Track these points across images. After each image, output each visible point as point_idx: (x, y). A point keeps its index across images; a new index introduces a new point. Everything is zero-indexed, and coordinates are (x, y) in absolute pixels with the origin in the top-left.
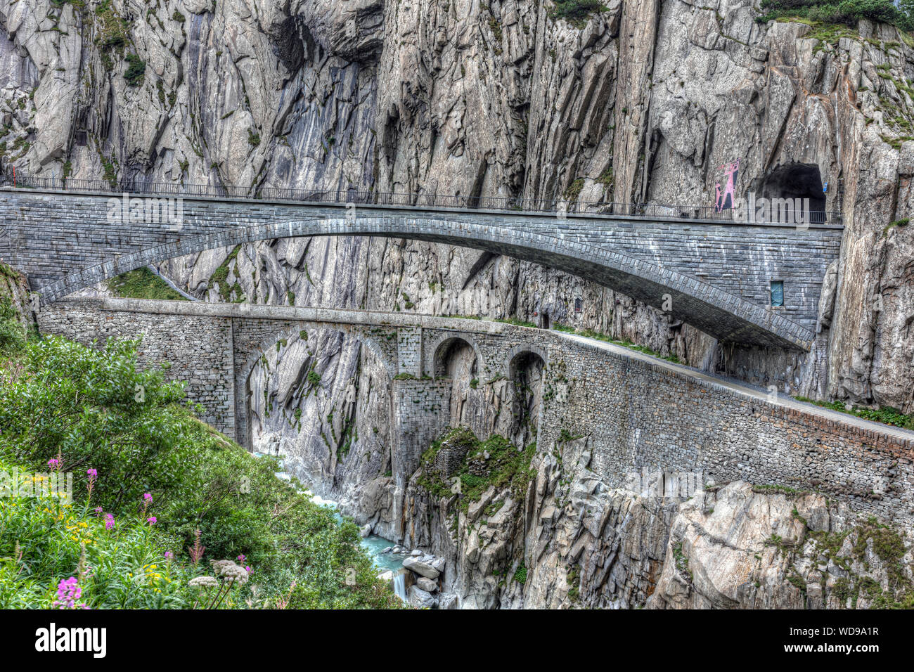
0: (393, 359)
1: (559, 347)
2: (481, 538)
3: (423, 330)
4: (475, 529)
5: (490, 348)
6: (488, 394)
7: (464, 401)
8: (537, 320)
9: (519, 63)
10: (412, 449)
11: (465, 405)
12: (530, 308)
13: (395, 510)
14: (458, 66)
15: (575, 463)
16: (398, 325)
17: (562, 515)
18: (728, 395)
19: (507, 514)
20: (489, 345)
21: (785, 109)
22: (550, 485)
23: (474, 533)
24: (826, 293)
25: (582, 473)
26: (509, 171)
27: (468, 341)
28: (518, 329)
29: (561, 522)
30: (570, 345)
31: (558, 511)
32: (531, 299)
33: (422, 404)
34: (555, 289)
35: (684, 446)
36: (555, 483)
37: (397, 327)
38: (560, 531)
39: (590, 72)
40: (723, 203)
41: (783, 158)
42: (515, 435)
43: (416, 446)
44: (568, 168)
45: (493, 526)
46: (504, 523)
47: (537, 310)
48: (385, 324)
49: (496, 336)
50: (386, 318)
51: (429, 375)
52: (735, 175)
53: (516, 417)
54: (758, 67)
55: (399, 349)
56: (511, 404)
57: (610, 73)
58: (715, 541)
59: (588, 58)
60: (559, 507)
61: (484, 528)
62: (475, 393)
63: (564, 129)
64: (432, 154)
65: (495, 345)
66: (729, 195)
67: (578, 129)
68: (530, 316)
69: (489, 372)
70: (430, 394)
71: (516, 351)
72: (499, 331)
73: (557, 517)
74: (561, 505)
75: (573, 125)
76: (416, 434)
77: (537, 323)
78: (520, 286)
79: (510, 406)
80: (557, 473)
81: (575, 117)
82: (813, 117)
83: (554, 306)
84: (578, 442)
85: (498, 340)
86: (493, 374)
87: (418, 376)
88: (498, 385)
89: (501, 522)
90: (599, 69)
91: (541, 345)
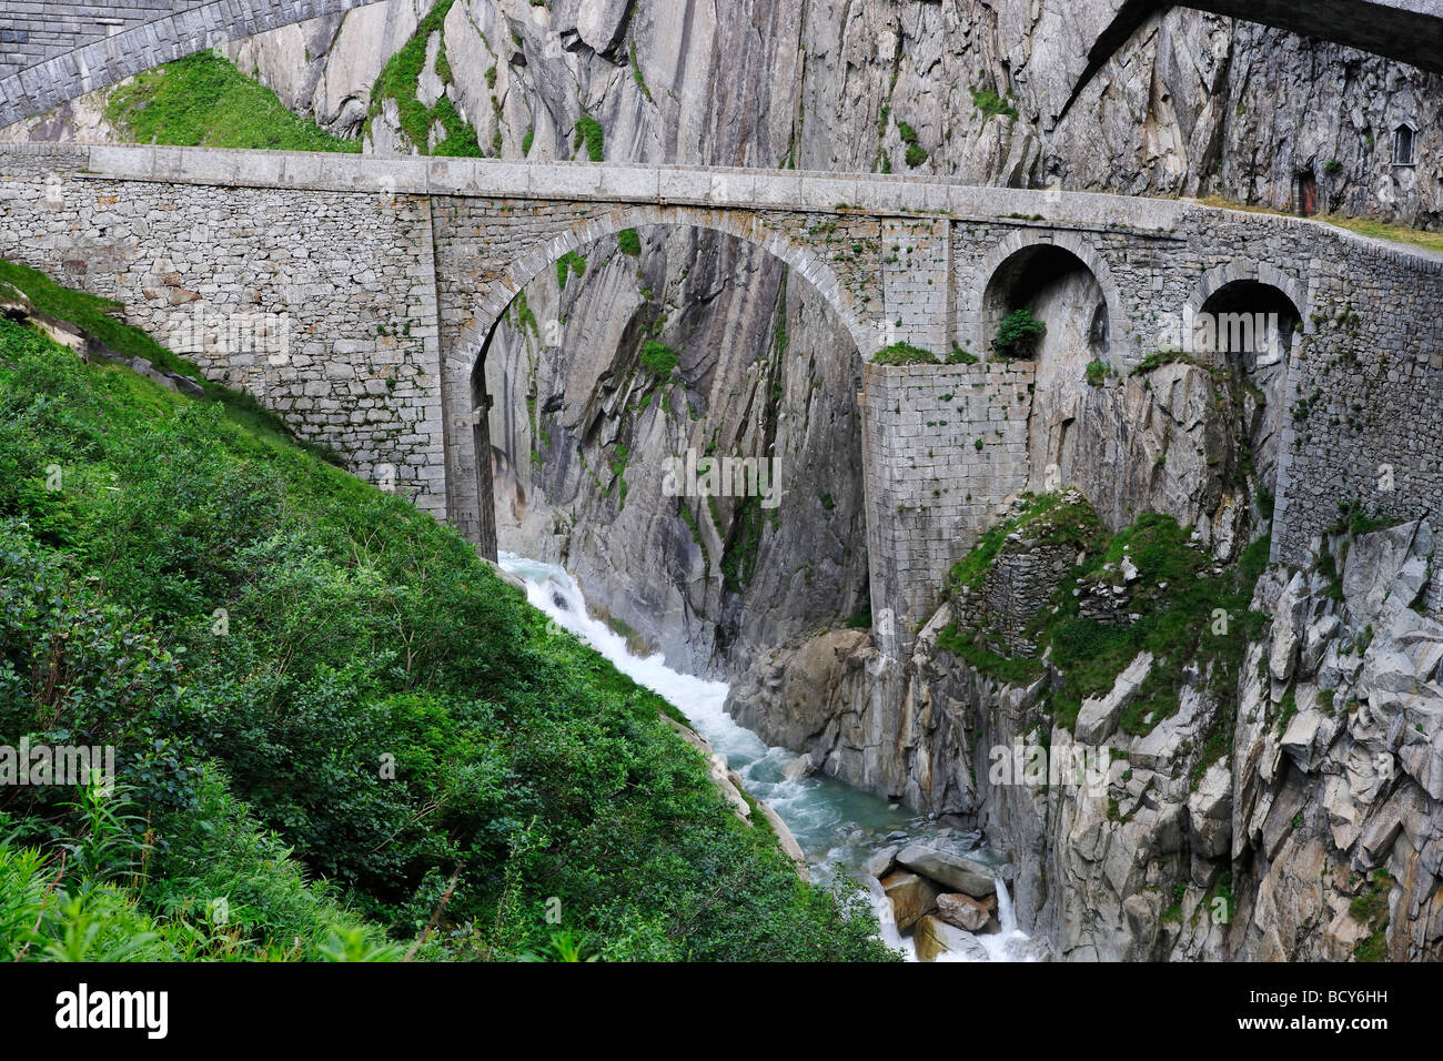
0: (870, 307)
1: (1342, 266)
2: (1114, 793)
3: (954, 223)
5: (1140, 272)
6: (1134, 403)
7: (1067, 423)
10: (925, 554)
11: (1071, 430)
12: (1260, 157)
13: (877, 716)
15: (1381, 595)
16: (886, 212)
17: (1342, 735)
19: (1186, 731)
20: (1138, 264)
22: (1310, 651)
25: (1400, 622)
27: (1079, 254)
28: (1222, 218)
29: (1336, 754)
31: (1331, 726)
32: (1264, 131)
33: (951, 431)
34: (1336, 101)
36: (1322, 649)
37: (880, 218)
38: (1335, 780)
42: (1211, 515)
43: (933, 545)
45: (1147, 763)
46: (1177, 754)
47: (1283, 162)
48: (843, 213)
49: (1160, 238)
50: (851, 192)
51: (970, 350)
53: (1212, 465)
55: (887, 281)
56: (1200, 429)
60: (1332, 716)
61: (1120, 766)
62: (1099, 399)
65: (1156, 265)
68: (1260, 180)
69: (1139, 340)
70: (974, 402)
72: (1167, 225)
73: (1325, 741)
74: (1338, 709)
76: (934, 512)
78: (1235, 95)
79: (1198, 435)
80: (1328, 623)
83: (1332, 150)
84: (1393, 537)
85: (1163, 249)
86: (1151, 346)
87: (940, 352)
88: (1164, 380)
89: (1168, 753)
91: (1289, 262)
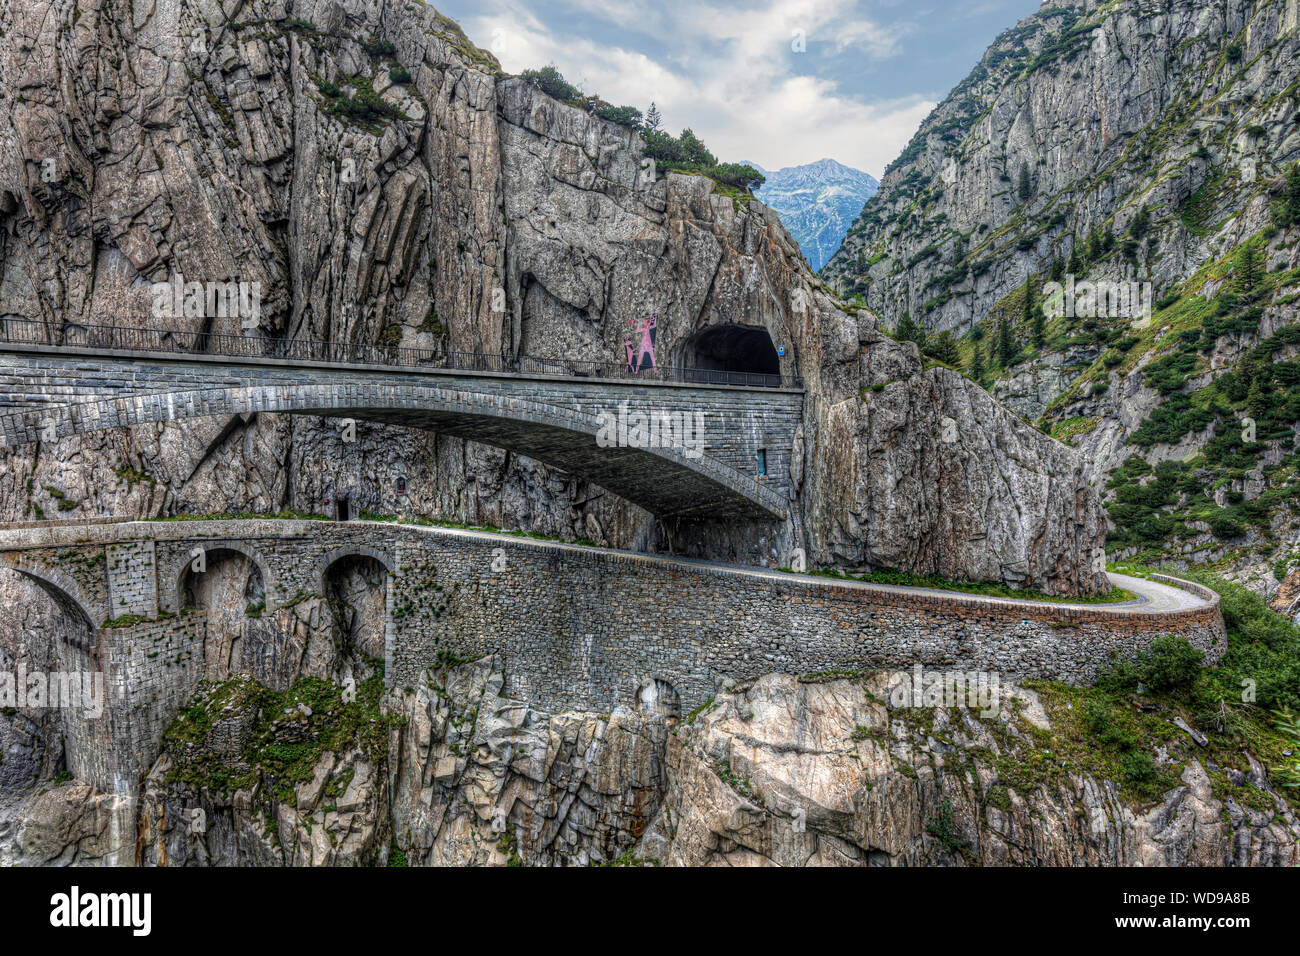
0: (99, 596)
1: (419, 544)
2: (331, 833)
3: (157, 543)
4: (316, 823)
5: (284, 557)
6: (285, 622)
7: (235, 640)
8: (330, 510)
9: (271, 163)
10: (148, 731)
11: (238, 645)
12: (316, 494)
13: (115, 833)
14: (148, 152)
15: (478, 693)
16: (109, 541)
17: (471, 764)
18: (740, 580)
19: (366, 785)
20: (283, 553)
21: (713, 266)
22: (440, 727)
23: (317, 830)
24: (799, 458)
25: (493, 702)
26: (270, 309)
27: (243, 550)
28: (335, 527)
29: (467, 775)
30: (443, 541)
31: (462, 761)
32: (317, 483)
33: (161, 658)
34: (358, 467)
35: (672, 646)
36: (445, 725)
37: (104, 545)
38: (469, 787)
39: (398, 192)
40: (639, 363)
41: (713, 319)
42: (338, 671)
43: (153, 724)
44: (379, 310)
45: (350, 809)
46: (366, 799)
47: (330, 496)
48: (81, 544)
49: (298, 538)
50: (83, 532)
51: (169, 611)
52: (653, 333)
53: (338, 646)
54: (656, 217)
55: (112, 578)
56: (328, 631)
57: (422, 198)
58: (781, 750)
59: (392, 174)
60: (461, 756)
61: (333, 816)
62: (259, 624)
63: (370, 261)
64: (94, 275)
65: (294, 552)
66: (647, 355)
67: (387, 262)
68: (316, 505)
69: (285, 591)
70: (175, 639)
71: (333, 557)
72: (301, 531)
73: (461, 770)
74: (464, 752)
75: (383, 256)
76: (153, 705)
77: (330, 514)
78: (296, 465)
79: (328, 633)
80: (445, 712)
81: (385, 247)
82: (751, 278)
83: (359, 490)
84: (479, 665)
85: (299, 544)
86: (292, 592)
87: (153, 615)
88: (304, 610)
89: (361, 800)
90: (409, 190)
91: (378, 544)
